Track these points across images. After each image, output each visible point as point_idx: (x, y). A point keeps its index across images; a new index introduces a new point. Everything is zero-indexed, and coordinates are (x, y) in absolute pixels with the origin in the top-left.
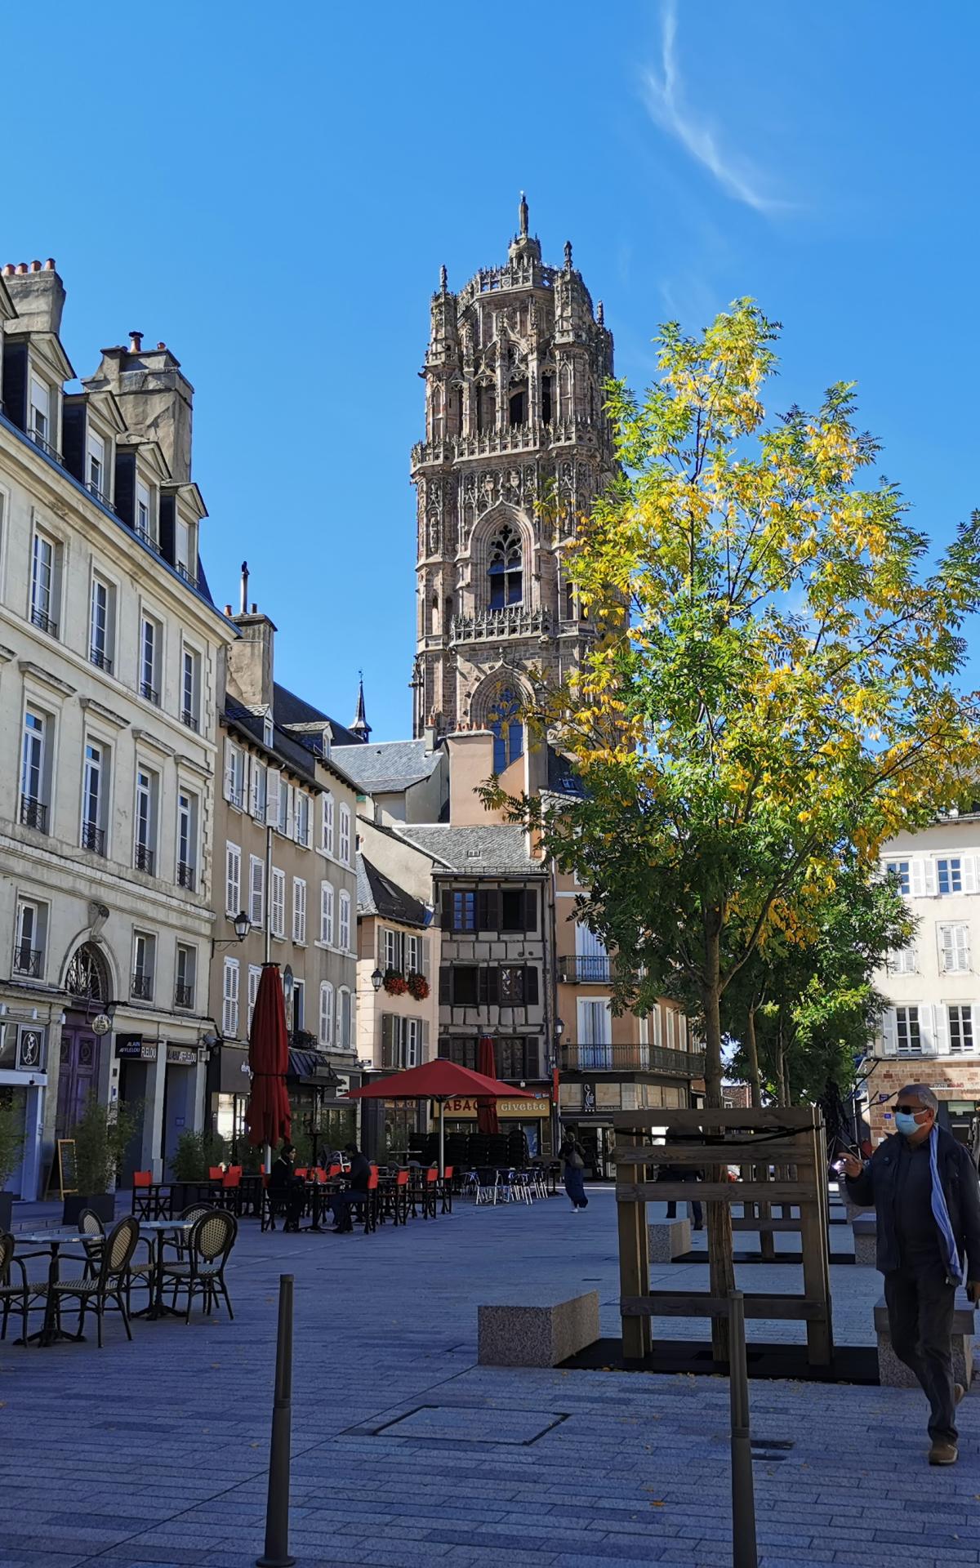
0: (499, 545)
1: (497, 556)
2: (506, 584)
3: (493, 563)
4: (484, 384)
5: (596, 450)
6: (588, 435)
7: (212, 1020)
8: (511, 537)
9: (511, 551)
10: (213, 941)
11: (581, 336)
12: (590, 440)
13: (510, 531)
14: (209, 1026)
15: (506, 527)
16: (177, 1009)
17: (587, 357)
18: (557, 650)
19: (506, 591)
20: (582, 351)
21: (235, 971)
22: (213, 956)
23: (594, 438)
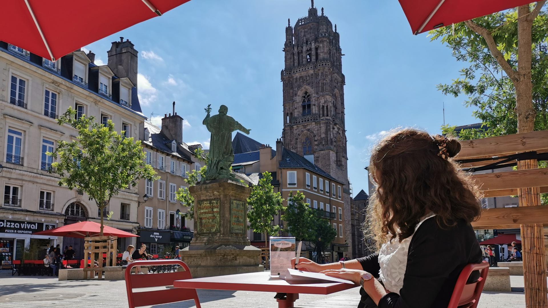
0: (304, 97)
1: (304, 100)
2: (306, 108)
3: (303, 102)
4: (300, 52)
5: (330, 67)
6: (328, 63)
7: (139, 223)
8: (308, 94)
9: (308, 98)
10: (139, 202)
11: (326, 35)
12: (329, 65)
13: (307, 93)
14: (138, 225)
15: (306, 92)
16: (122, 220)
17: (328, 41)
18: (320, 125)
19: (306, 110)
20: (326, 39)
21: (150, 211)
22: (139, 206)
23: (330, 64)
